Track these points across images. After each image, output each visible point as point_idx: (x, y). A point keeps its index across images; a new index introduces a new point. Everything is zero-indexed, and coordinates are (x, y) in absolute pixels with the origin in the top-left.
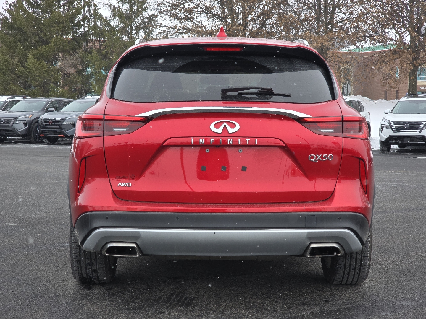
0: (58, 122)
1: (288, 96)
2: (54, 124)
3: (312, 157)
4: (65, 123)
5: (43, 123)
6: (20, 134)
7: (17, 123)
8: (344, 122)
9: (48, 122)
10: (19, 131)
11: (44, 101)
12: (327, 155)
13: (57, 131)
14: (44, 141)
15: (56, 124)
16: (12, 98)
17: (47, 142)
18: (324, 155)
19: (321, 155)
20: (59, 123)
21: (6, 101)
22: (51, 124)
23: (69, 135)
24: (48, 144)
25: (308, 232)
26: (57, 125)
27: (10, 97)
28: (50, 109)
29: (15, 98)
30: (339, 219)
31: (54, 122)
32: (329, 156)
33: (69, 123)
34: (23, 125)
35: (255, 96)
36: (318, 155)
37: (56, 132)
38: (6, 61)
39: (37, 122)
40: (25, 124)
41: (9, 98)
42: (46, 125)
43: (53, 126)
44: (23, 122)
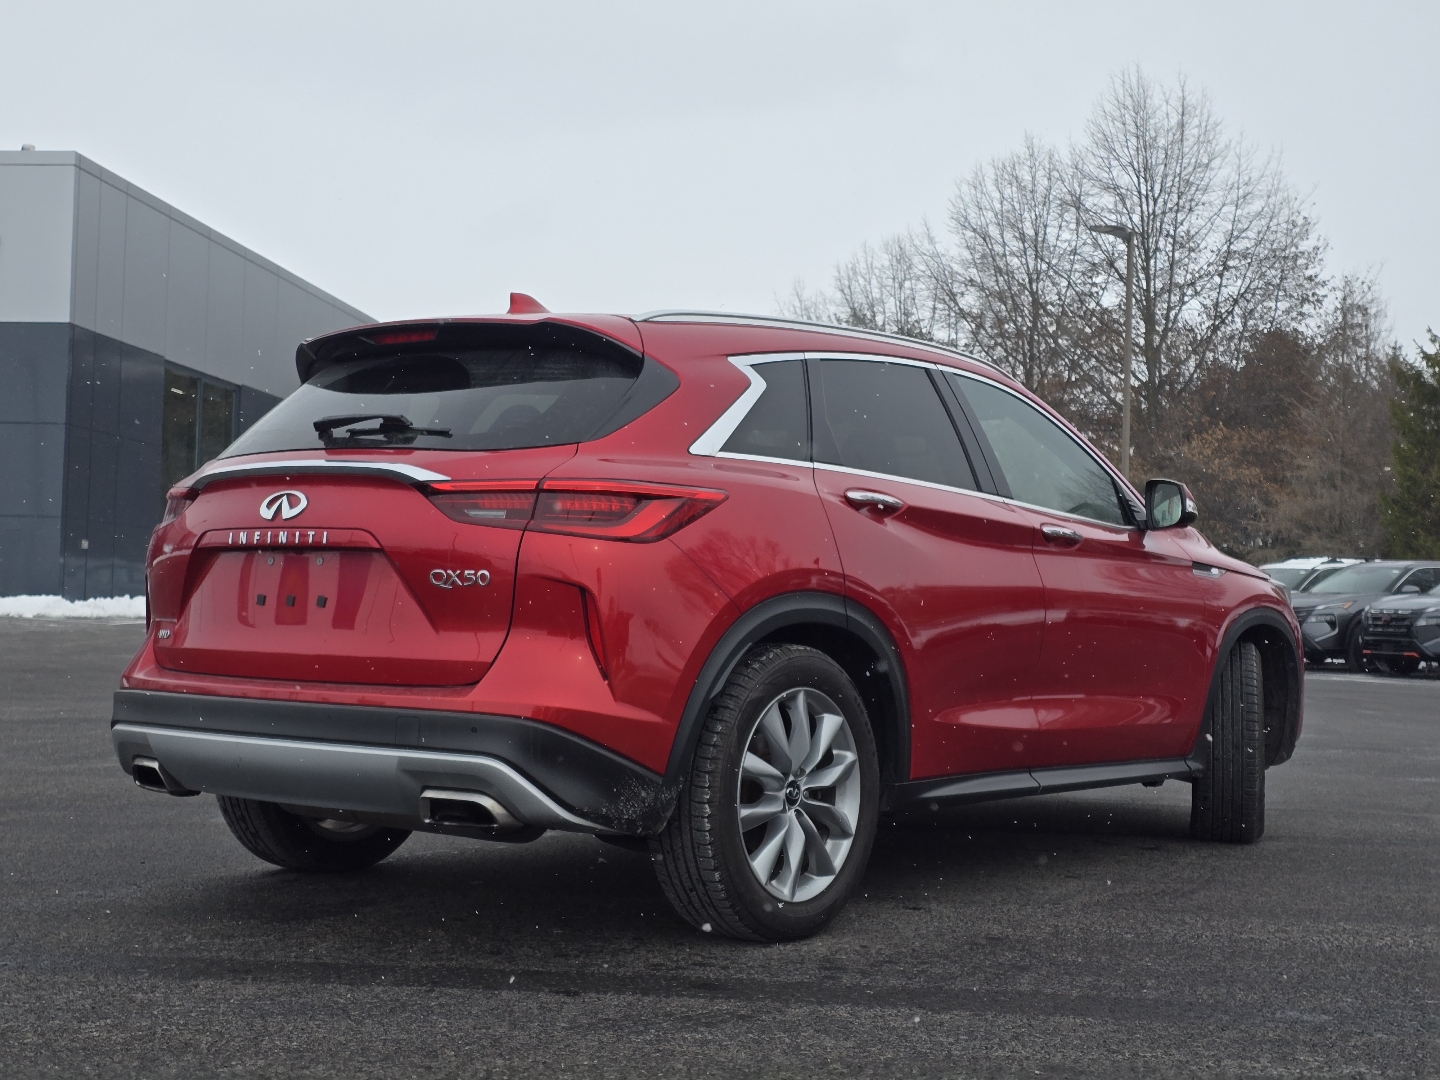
0: (1402, 618)
1: (444, 433)
2: (1394, 623)
3: (438, 577)
4: (1422, 623)
5: (1370, 622)
6: (1319, 648)
7: (1313, 619)
8: (542, 496)
9: (1379, 619)
10: (1317, 640)
11: (1395, 567)
12: (473, 572)
13: (1400, 642)
14: (1380, 667)
15: (1399, 623)
16: (1333, 561)
17: (1388, 669)
18: (466, 572)
19: (458, 572)
20: (1406, 623)
21: (1314, 571)
22: (1387, 624)
23: (1429, 653)
24: (1391, 675)
25: (401, 759)
26: (1400, 627)
27: (1325, 559)
28: (1408, 588)
29: (1341, 562)
30: (474, 730)
31: (1393, 619)
32: (479, 573)
33: (1433, 622)
34: (1327, 627)
35: (381, 437)
36: (450, 572)
37: (1398, 646)
38: (1410, 478)
39: (1360, 622)
40: (1332, 624)
41: (1323, 563)
42: (1376, 626)
43: (1391, 630)
44: (1328, 618)
